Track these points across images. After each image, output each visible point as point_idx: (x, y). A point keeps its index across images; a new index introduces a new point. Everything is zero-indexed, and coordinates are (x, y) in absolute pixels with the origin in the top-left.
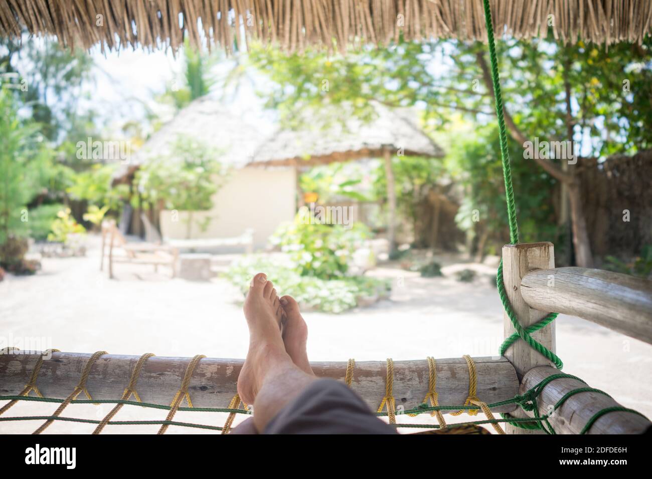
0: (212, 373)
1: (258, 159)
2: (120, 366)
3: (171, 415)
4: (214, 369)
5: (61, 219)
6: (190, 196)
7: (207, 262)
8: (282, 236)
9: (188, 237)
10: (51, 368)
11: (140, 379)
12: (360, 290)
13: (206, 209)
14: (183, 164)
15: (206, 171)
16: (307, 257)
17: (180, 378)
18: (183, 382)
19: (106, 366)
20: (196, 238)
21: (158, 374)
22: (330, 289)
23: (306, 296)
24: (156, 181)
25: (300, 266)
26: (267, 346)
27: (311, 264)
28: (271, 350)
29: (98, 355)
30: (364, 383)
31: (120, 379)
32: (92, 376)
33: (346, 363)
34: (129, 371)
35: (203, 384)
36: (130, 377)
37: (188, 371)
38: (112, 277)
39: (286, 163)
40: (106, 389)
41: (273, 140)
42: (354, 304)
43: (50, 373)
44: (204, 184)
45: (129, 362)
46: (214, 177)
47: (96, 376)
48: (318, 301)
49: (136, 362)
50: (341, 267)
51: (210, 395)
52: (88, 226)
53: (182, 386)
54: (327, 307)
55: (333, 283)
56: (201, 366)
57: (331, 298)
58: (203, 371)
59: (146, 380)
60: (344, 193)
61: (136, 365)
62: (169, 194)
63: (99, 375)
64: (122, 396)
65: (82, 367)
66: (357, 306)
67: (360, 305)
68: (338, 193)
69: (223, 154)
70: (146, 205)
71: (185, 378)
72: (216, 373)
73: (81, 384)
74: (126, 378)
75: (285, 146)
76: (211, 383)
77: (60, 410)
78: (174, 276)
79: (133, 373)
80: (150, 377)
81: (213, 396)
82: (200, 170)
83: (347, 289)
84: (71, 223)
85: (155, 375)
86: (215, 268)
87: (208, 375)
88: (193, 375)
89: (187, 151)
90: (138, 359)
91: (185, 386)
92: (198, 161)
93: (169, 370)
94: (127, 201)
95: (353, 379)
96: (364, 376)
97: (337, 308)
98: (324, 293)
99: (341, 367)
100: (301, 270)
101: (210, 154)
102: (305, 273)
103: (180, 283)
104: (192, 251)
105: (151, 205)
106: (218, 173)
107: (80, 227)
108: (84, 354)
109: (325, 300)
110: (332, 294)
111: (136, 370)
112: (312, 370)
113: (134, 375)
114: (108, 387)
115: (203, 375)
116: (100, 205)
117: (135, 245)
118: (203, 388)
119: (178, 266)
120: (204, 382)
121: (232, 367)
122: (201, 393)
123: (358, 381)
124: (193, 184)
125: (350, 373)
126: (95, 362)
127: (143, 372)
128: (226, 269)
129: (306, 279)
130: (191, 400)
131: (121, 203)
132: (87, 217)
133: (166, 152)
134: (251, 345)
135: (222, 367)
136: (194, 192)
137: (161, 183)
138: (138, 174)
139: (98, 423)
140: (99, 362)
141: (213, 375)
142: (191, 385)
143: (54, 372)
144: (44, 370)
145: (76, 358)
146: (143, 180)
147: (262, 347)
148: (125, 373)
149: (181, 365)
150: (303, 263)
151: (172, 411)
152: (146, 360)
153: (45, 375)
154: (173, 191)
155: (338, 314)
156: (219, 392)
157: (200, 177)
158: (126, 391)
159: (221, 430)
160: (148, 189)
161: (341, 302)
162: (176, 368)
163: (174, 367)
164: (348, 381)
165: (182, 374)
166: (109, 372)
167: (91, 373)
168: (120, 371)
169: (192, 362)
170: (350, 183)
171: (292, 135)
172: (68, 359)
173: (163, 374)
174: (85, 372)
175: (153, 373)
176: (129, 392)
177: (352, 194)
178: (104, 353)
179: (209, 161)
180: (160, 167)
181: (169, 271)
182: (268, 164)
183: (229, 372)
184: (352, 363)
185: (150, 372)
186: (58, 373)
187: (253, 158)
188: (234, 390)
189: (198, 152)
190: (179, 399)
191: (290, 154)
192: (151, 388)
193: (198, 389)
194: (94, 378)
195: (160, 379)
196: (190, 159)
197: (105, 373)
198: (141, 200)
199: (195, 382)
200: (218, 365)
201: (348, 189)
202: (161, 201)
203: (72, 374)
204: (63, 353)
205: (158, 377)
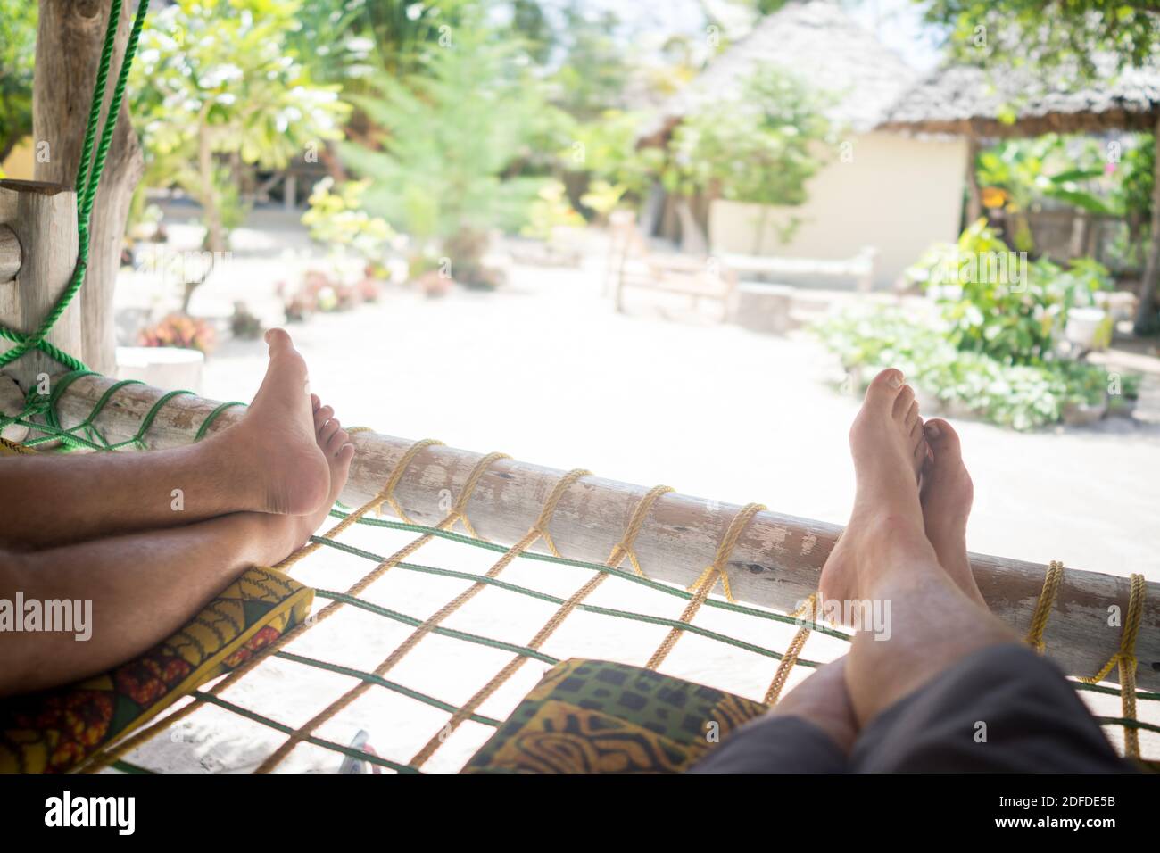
0: (774, 544)
1: (901, 117)
2: (610, 503)
3: (690, 611)
4: (779, 535)
5: (545, 200)
6: (767, 179)
7: (785, 302)
8: (931, 269)
9: (756, 252)
10: (493, 486)
11: (643, 531)
12: (1071, 392)
13: (794, 203)
14: (762, 119)
15: (802, 134)
16: (974, 317)
17: (715, 542)
18: (719, 551)
19: (587, 498)
20: (771, 254)
21: (676, 528)
22: (1013, 383)
23: (963, 389)
24: (711, 146)
25: (957, 328)
26: (890, 519)
27: (981, 331)
28: (895, 527)
29: (575, 477)
30: (1078, 616)
31: (608, 526)
32: (560, 513)
33: (1044, 567)
34: (626, 513)
35: (755, 560)
36: (626, 525)
37: (731, 533)
38: (620, 309)
39: (953, 127)
40: (583, 538)
41: (931, 82)
42: (1055, 416)
43: (490, 496)
44: (796, 157)
45: (626, 498)
46: (814, 146)
47: (568, 514)
48: (985, 401)
49: (639, 499)
50: (1039, 341)
51: (766, 583)
52: (589, 215)
53: (718, 557)
54: (1001, 414)
55: (1020, 372)
56: (756, 526)
57: (1013, 399)
58: (757, 536)
59: (654, 535)
60: (1061, 194)
61: (638, 505)
62: (730, 171)
63: (573, 512)
64: (609, 555)
65: (545, 493)
66: (1060, 421)
67: (1066, 419)
68: (1047, 193)
69: (834, 103)
70: (688, 189)
71: (724, 544)
72: (782, 544)
73: (540, 524)
74: (619, 525)
75: (956, 95)
76: (770, 562)
77: (498, 567)
78: (725, 320)
79: (633, 518)
80: (662, 531)
81: (772, 586)
82: (790, 131)
83: (1045, 385)
84: (562, 209)
85: (670, 529)
86: (797, 314)
87: (768, 545)
88: (738, 541)
89: (770, 94)
90: (643, 494)
91: (722, 558)
92: (788, 114)
93: (696, 524)
94: (656, 178)
95: (1054, 604)
96: (1079, 603)
97: (1020, 420)
98: (1000, 388)
99: (1032, 576)
100: (958, 338)
101: (812, 101)
102: (966, 345)
103: (734, 333)
104: (761, 278)
105: (698, 189)
106: (822, 139)
107: (577, 218)
108: (551, 469)
109: (999, 402)
110: (1014, 392)
111: (638, 515)
112: (970, 570)
113: (635, 522)
114: (586, 535)
115: (758, 544)
116: (613, 180)
117: (665, 257)
118: (755, 569)
119: (734, 305)
120: (757, 558)
121: (813, 539)
122: (749, 576)
123: (1065, 611)
124: (775, 156)
125: (1049, 592)
126: (569, 487)
127: (649, 520)
128: (817, 319)
129: (968, 358)
130: (731, 585)
131: (648, 182)
132: (588, 200)
133: (733, 94)
134: (857, 508)
135: (796, 534)
136: (776, 168)
137: (719, 151)
138: (681, 131)
139: (562, 603)
140: (577, 488)
141: (777, 547)
142: (733, 559)
143: (497, 495)
144: (481, 489)
145: (537, 475)
146: (687, 143)
147: (877, 522)
148: (618, 516)
149: (718, 518)
150: (965, 325)
151: (694, 603)
152: (658, 498)
153: (481, 497)
154: (738, 166)
155: (1022, 431)
156: (783, 581)
157: (790, 144)
158: (615, 550)
159: (780, 659)
160: (695, 158)
161: (1031, 409)
162: (709, 522)
163: (707, 520)
164: (1045, 607)
165: (720, 536)
166: (591, 510)
167: (559, 507)
168: (610, 511)
169: (740, 516)
170: (1076, 175)
171: (971, 74)
172: (523, 474)
173: (686, 530)
174: (550, 503)
175: (668, 524)
176: (622, 551)
177: (1077, 197)
178: (586, 473)
179: (809, 115)
180: (719, 121)
181: (715, 309)
182: (919, 127)
183: (807, 546)
184: (1057, 571)
185: (662, 521)
186: (505, 497)
187: (891, 114)
188: (813, 583)
189: (790, 98)
190: (709, 582)
191: (963, 111)
192: (661, 551)
193: (746, 568)
194: (564, 516)
195: (679, 537)
196: (774, 110)
197: (583, 511)
198: (683, 178)
199: (742, 554)
200: (788, 530)
201: (1070, 187)
202: (716, 183)
203: (526, 502)
204: (518, 463)
205: (676, 534)
